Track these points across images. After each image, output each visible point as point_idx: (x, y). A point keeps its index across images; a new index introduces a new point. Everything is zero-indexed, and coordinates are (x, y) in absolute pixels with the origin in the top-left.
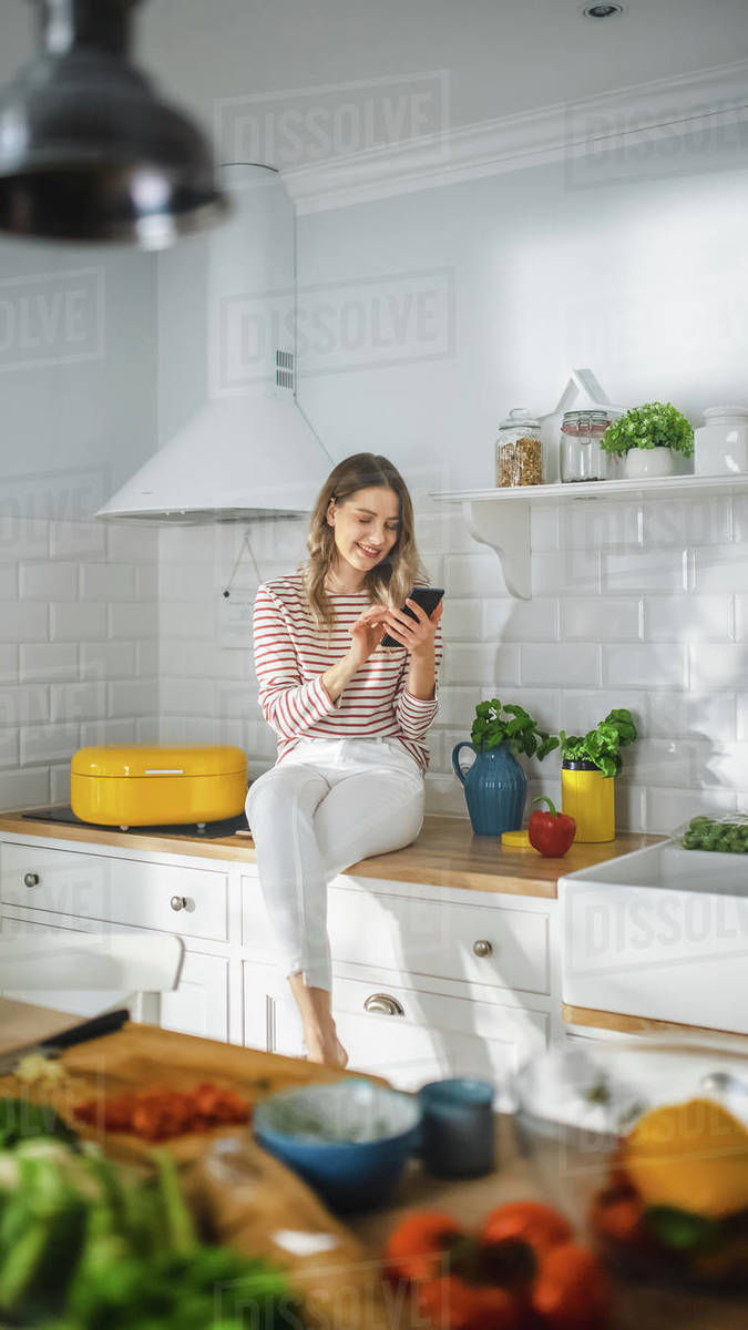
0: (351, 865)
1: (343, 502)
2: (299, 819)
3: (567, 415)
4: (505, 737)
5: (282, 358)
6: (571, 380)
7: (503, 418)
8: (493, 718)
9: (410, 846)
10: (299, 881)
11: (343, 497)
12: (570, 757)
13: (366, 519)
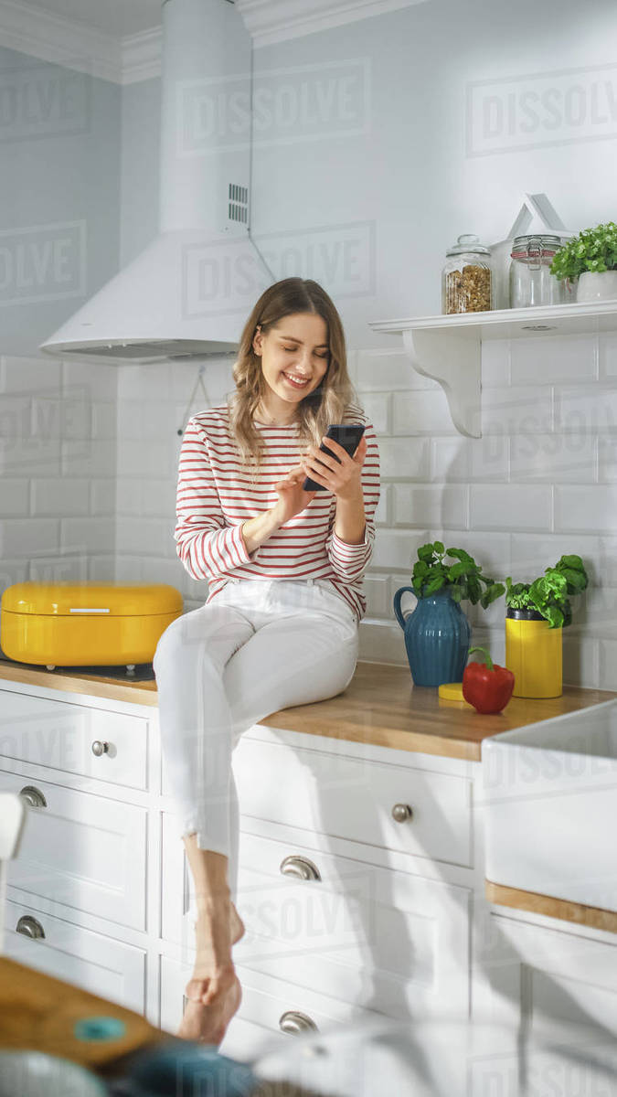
0: (267, 715)
1: (269, 330)
2: (207, 665)
3: (517, 240)
4: (447, 582)
5: (236, 192)
6: (525, 205)
7: (450, 244)
8: (435, 563)
9: (341, 695)
10: (200, 732)
11: (268, 324)
12: (514, 605)
13: (293, 347)
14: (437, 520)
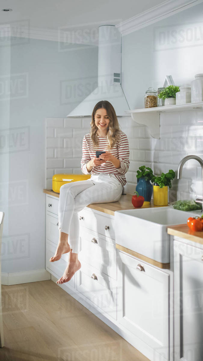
5: (116, 75)
13: (99, 117)
14: (152, 159)
